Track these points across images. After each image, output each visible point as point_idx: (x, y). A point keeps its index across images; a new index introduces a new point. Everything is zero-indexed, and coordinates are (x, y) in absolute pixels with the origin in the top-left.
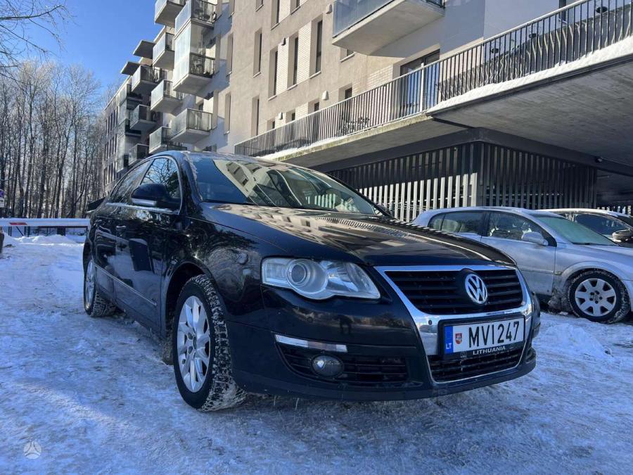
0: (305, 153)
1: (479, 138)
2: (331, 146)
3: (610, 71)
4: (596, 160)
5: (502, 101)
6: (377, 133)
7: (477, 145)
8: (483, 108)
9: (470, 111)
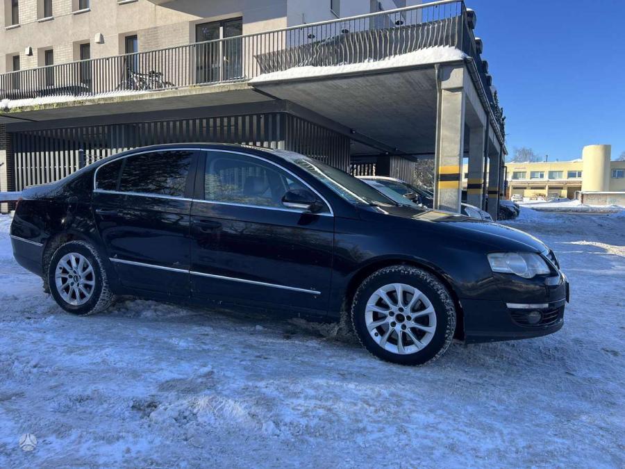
0: (87, 103)
1: (285, 110)
2: (126, 100)
3: (406, 74)
4: (351, 131)
5: (320, 83)
6: (189, 94)
7: (283, 115)
8: (301, 86)
9: (290, 87)
